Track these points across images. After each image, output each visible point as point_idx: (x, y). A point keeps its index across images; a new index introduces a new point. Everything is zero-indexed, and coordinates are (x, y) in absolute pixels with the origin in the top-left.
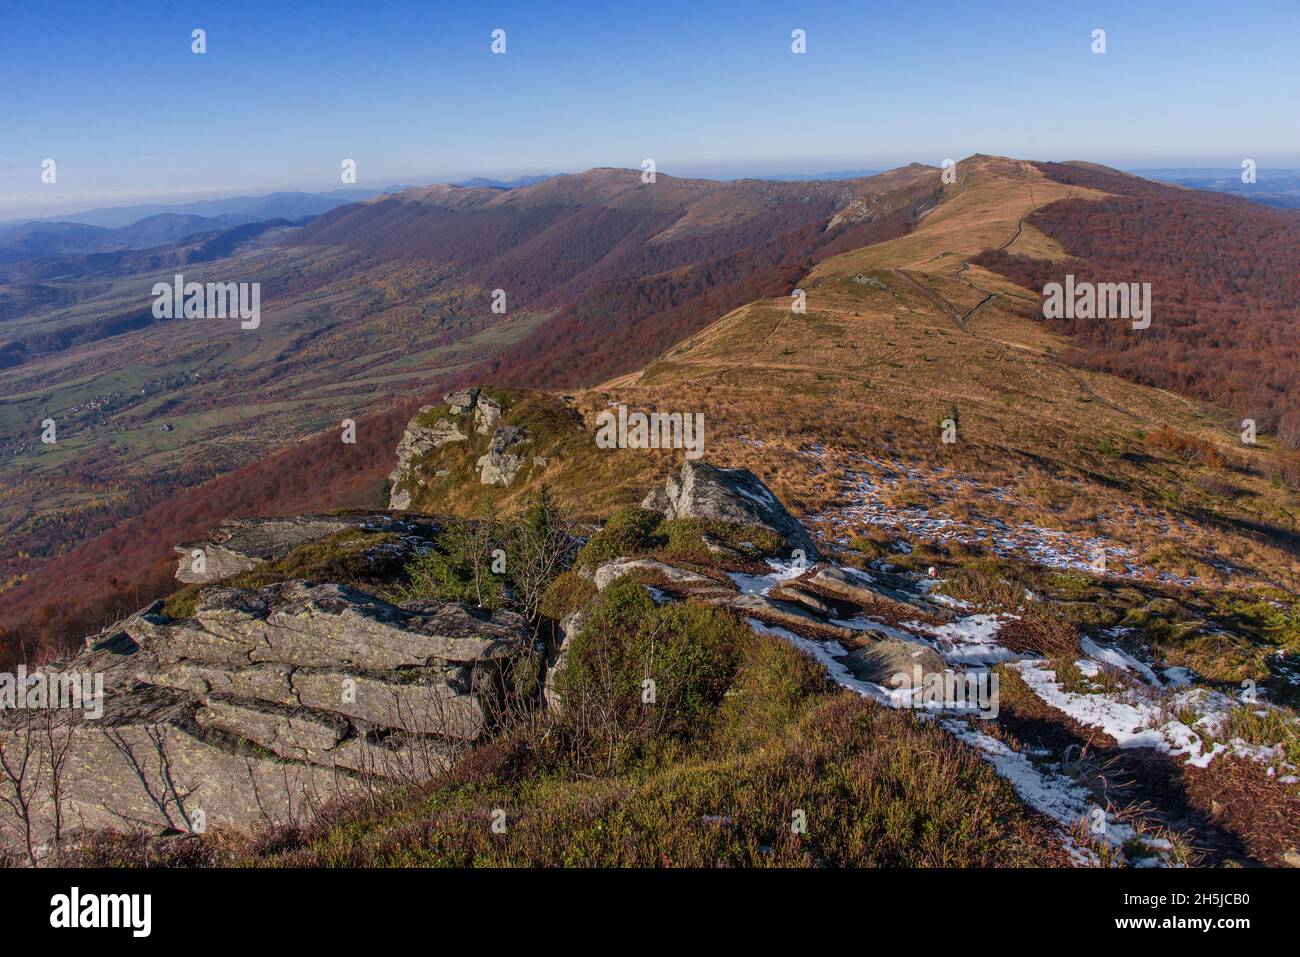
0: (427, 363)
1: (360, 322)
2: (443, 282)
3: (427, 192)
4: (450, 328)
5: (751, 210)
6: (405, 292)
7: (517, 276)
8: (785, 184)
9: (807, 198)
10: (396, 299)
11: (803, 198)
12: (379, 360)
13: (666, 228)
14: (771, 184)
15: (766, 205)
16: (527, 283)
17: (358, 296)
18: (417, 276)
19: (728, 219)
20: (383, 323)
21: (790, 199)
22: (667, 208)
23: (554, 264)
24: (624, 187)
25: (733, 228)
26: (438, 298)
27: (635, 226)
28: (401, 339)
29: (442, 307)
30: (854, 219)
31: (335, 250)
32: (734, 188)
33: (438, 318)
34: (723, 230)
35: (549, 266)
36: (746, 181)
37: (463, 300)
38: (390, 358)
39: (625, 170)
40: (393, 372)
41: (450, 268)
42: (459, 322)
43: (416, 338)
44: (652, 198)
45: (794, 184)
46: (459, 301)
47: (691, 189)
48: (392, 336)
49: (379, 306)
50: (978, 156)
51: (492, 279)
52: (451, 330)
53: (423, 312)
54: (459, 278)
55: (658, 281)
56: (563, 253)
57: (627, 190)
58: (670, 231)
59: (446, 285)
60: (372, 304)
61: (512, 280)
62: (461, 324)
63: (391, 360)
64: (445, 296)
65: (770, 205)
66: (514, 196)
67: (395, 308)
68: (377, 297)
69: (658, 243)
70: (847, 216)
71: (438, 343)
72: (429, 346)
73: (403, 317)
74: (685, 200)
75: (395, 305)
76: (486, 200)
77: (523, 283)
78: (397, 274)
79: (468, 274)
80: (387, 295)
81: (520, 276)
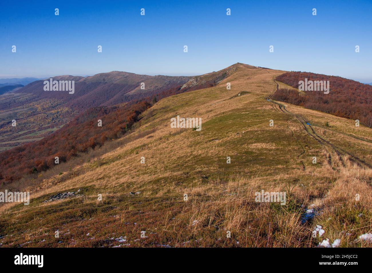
0: (41, 135)
1: (26, 119)
2: (58, 106)
3: (61, 77)
4: (55, 122)
5: (160, 85)
6: (44, 109)
7: (81, 105)
8: (172, 77)
9: (179, 82)
10: (41, 111)
11: (177, 82)
12: (26, 133)
13: (132, 90)
14: (167, 77)
15: (165, 84)
16: (84, 107)
17: (28, 110)
18: (49, 104)
19: (153, 88)
20: (32, 120)
21: (173, 82)
22: (133, 84)
23: (94, 101)
24: (120, 77)
25: (154, 91)
26: (53, 112)
27: (122, 89)
28: (37, 126)
29: (54, 114)
30: (191, 86)
31: (29, 94)
32: (155, 78)
33: (51, 118)
34: (150, 91)
35: (92, 102)
36: (159, 76)
37: (61, 112)
38: (30, 132)
39: (122, 72)
40: (28, 138)
41: (61, 101)
42: (58, 120)
43: (42, 125)
44: (129, 80)
45: (175, 77)
46: (60, 113)
47: (141, 78)
48: (34, 124)
49: (34, 114)
50: (238, 63)
51: (73, 106)
52: (56, 123)
53: (47, 116)
54: (64, 105)
55: (113, 108)
56: (97, 97)
57: (121, 78)
58: (133, 91)
59: (58, 107)
60: (32, 113)
61: (79, 106)
62: (59, 121)
63: (30, 133)
64: (56, 111)
65: (167, 84)
66: (86, 79)
67: (39, 114)
68: (34, 110)
69: (128, 95)
70: (188, 85)
71: (49, 127)
72: (45, 128)
73: (39, 118)
74: (139, 81)
75: (39, 113)
76: (78, 80)
77: (83, 107)
78: (43, 103)
79: (66, 104)
80: (38, 110)
81: (82, 105)
